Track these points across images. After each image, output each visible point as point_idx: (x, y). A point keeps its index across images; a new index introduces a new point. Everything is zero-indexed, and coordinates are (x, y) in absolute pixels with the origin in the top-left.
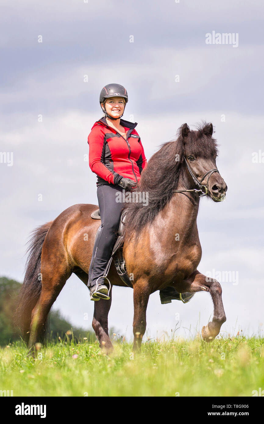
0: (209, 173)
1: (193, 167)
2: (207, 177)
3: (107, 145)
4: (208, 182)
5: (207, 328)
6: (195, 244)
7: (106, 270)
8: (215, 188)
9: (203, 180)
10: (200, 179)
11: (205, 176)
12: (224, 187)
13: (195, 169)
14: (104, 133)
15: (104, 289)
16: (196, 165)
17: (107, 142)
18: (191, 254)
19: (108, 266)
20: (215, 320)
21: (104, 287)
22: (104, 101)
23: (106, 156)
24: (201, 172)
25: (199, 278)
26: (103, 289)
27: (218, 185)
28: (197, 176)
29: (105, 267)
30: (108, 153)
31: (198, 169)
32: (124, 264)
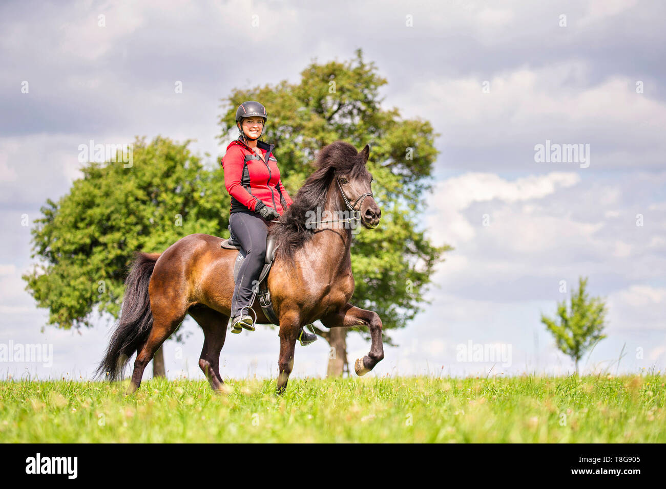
0: (362, 197)
1: (346, 190)
2: (360, 201)
3: (246, 167)
4: (360, 207)
5: (362, 362)
6: (348, 275)
7: (251, 301)
8: (368, 213)
9: (355, 204)
10: (352, 203)
11: (358, 200)
12: (378, 212)
13: (347, 193)
14: (244, 155)
15: (249, 319)
16: (349, 188)
17: (246, 165)
18: (344, 285)
19: (253, 296)
20: (371, 356)
21: (249, 317)
22: (241, 120)
23: (245, 179)
24: (354, 196)
25: (355, 312)
26: (247, 319)
27: (371, 210)
28: (350, 200)
29: (250, 297)
30: (246, 177)
31: (351, 193)
32: (269, 295)
